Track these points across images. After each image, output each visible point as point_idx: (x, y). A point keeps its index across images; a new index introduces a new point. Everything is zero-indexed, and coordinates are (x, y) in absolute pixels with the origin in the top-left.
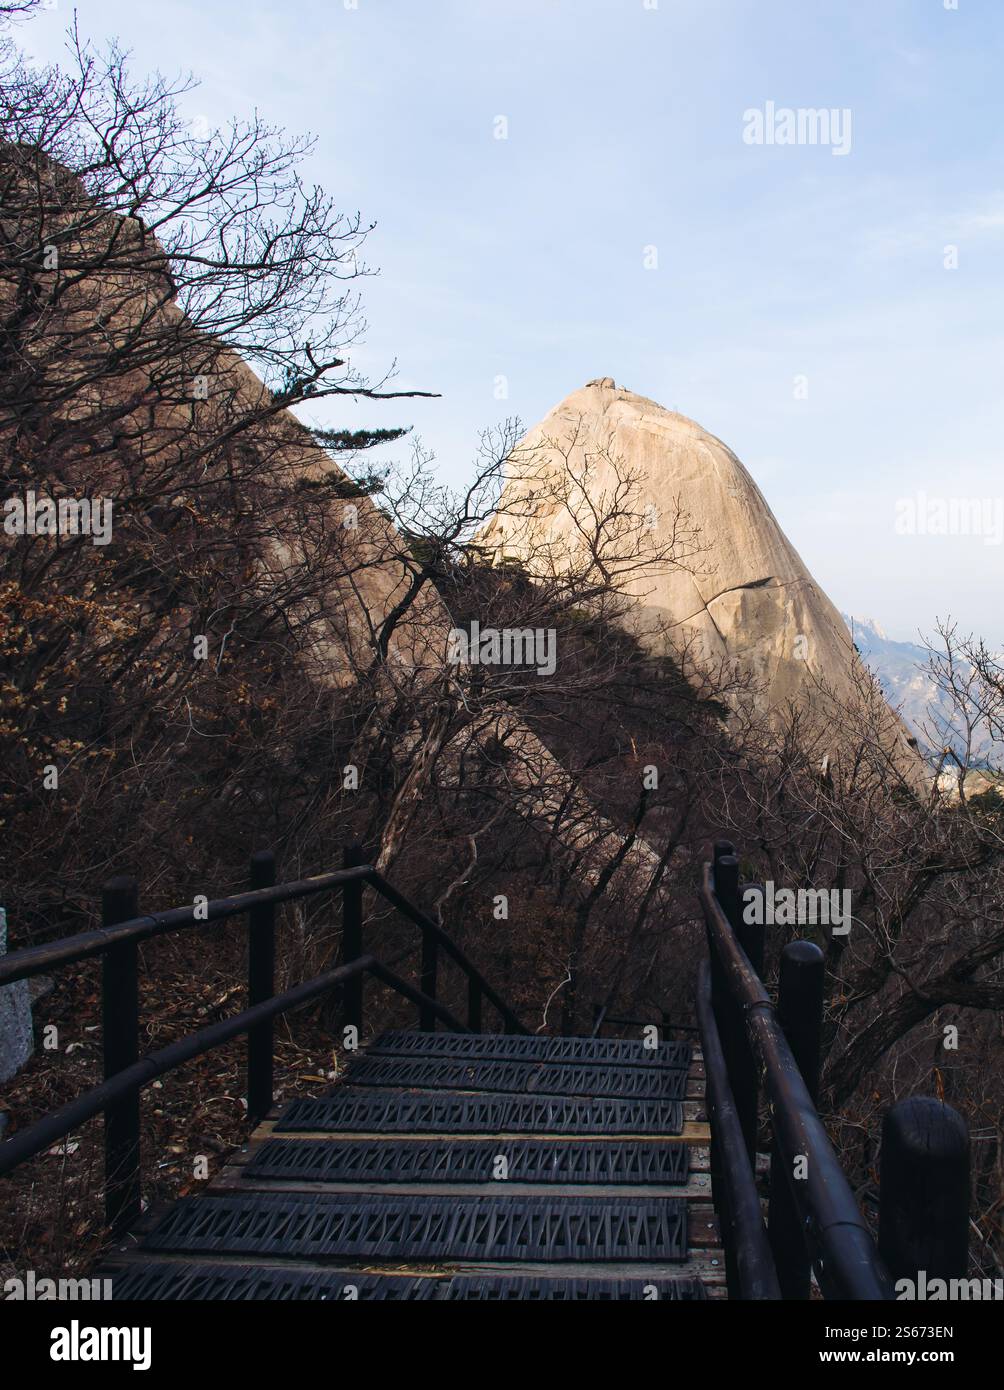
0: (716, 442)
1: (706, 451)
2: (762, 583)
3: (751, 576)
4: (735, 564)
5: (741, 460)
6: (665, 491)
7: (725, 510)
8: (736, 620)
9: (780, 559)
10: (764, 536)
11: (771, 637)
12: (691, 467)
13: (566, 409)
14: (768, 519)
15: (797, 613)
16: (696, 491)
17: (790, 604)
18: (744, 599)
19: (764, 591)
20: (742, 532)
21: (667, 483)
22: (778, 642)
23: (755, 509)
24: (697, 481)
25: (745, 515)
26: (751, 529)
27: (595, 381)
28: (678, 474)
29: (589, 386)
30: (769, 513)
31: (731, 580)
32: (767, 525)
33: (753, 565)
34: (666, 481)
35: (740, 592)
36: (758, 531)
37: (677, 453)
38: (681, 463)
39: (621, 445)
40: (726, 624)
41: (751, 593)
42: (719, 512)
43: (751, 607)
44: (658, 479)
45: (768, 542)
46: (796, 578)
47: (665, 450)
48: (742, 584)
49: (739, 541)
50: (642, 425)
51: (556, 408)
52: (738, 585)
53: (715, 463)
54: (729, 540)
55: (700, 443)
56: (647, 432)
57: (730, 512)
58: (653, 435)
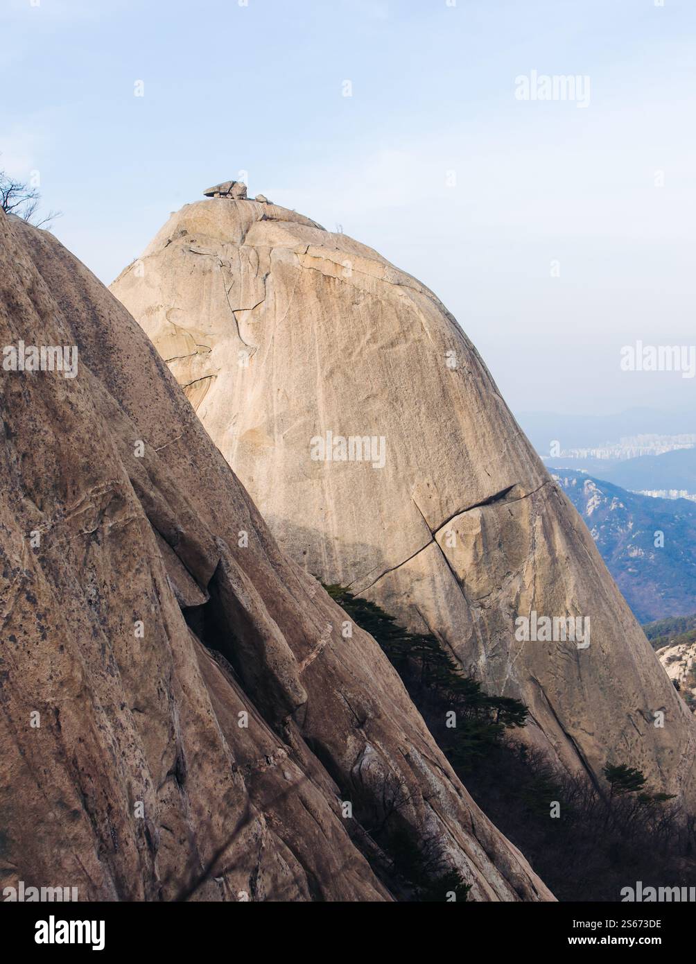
0: (419, 288)
1: (407, 301)
2: (502, 496)
3: (490, 488)
4: (466, 472)
5: (450, 310)
6: (360, 365)
7: (444, 392)
8: (476, 555)
9: (518, 456)
10: (496, 425)
11: (518, 573)
12: (391, 328)
13: (184, 233)
14: (496, 396)
15: (548, 534)
16: (403, 365)
17: (538, 523)
18: (483, 521)
19: (505, 506)
20: (470, 422)
21: (360, 353)
22: (528, 579)
23: (480, 385)
24: (402, 348)
25: (470, 397)
26: (480, 416)
27: (219, 188)
28: (374, 339)
29: (211, 195)
30: (496, 390)
31: (465, 496)
33: (490, 470)
34: (359, 349)
35: (476, 513)
36: (489, 418)
37: (367, 305)
38: (374, 321)
39: (285, 294)
40: (463, 560)
41: (490, 511)
42: (437, 394)
43: (492, 533)
44: (346, 348)
45: (501, 432)
46: (541, 483)
47: (348, 302)
48: (480, 501)
49: (468, 440)
50: (309, 262)
51: (168, 233)
52: (474, 502)
53: (424, 321)
54: (456, 436)
55: (399, 291)
56: (317, 272)
57: (452, 392)
58: (328, 278)
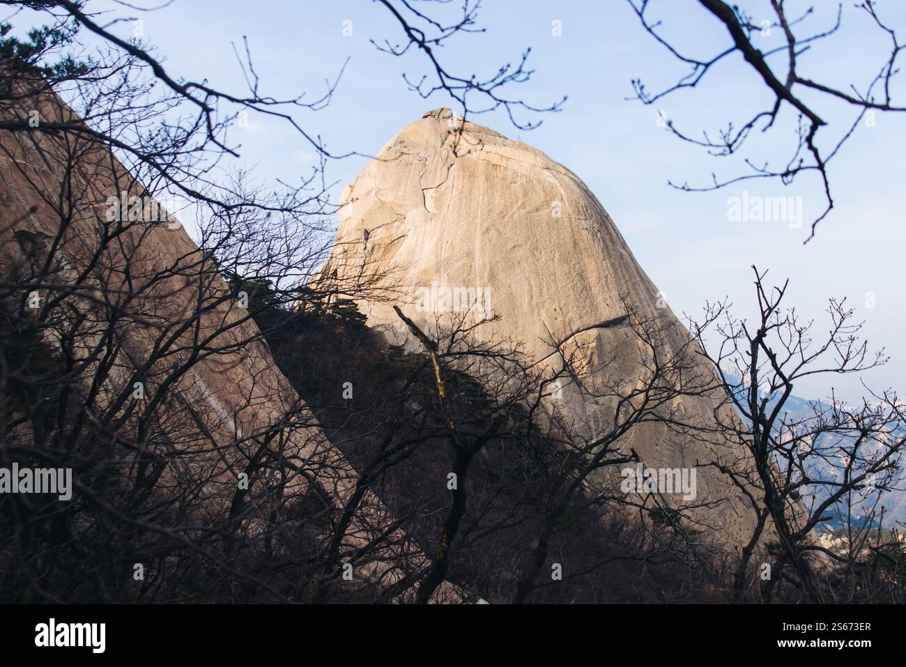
0: (564, 171)
1: (553, 180)
2: (619, 321)
3: (607, 314)
4: (588, 301)
5: (591, 189)
6: (510, 224)
7: (575, 243)
8: (592, 363)
9: (637, 294)
10: (619, 270)
11: (631, 381)
12: (537, 198)
13: (401, 142)
14: (623, 251)
16: (544, 224)
18: (599, 339)
19: (622, 330)
20: (595, 266)
21: (512, 216)
23: (608, 241)
24: (544, 212)
25: (597, 248)
26: (604, 262)
27: (432, 112)
28: (524, 206)
29: (426, 117)
30: (624, 245)
31: (585, 319)
32: (622, 257)
33: (608, 301)
34: (511, 213)
35: (594, 332)
36: (613, 265)
37: (522, 184)
38: (526, 194)
39: (461, 178)
41: (607, 332)
42: (570, 245)
43: (607, 348)
44: (502, 213)
45: (623, 276)
46: (656, 315)
47: (509, 181)
48: (597, 323)
49: (592, 278)
50: (483, 155)
51: (390, 142)
52: (592, 323)
53: (563, 193)
54: (582, 276)
55: (547, 173)
56: (488, 163)
57: (581, 245)
58: (495, 166)
